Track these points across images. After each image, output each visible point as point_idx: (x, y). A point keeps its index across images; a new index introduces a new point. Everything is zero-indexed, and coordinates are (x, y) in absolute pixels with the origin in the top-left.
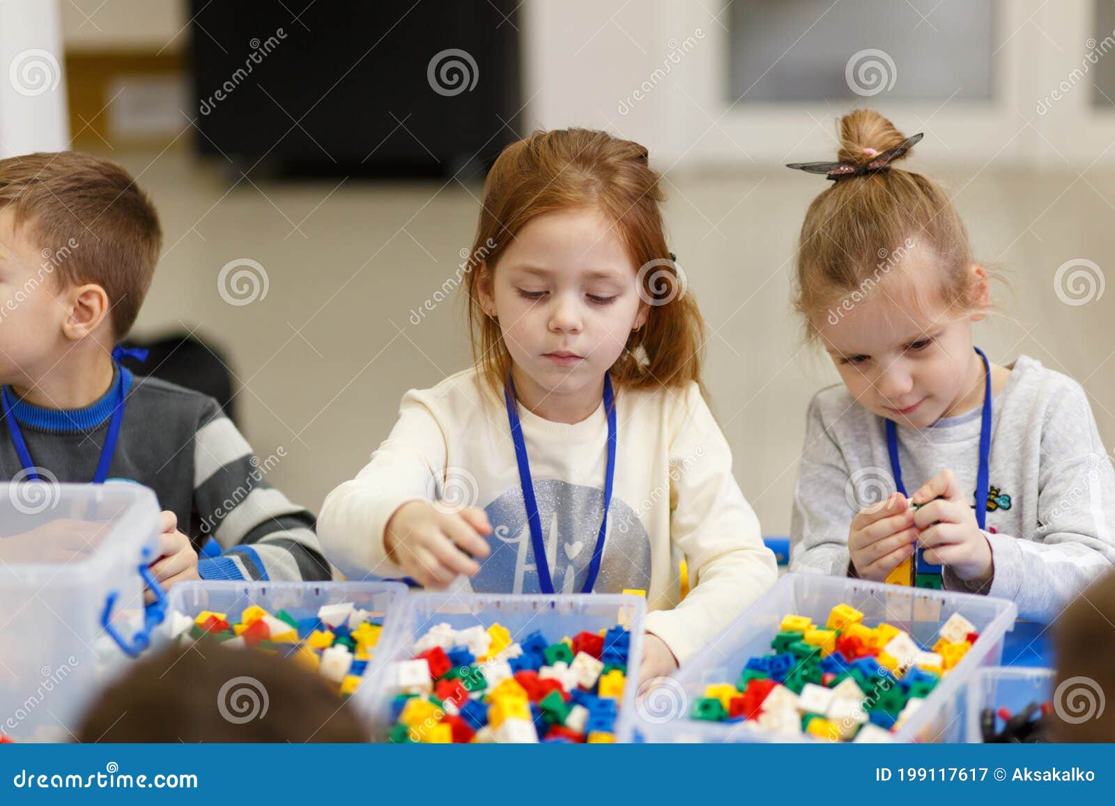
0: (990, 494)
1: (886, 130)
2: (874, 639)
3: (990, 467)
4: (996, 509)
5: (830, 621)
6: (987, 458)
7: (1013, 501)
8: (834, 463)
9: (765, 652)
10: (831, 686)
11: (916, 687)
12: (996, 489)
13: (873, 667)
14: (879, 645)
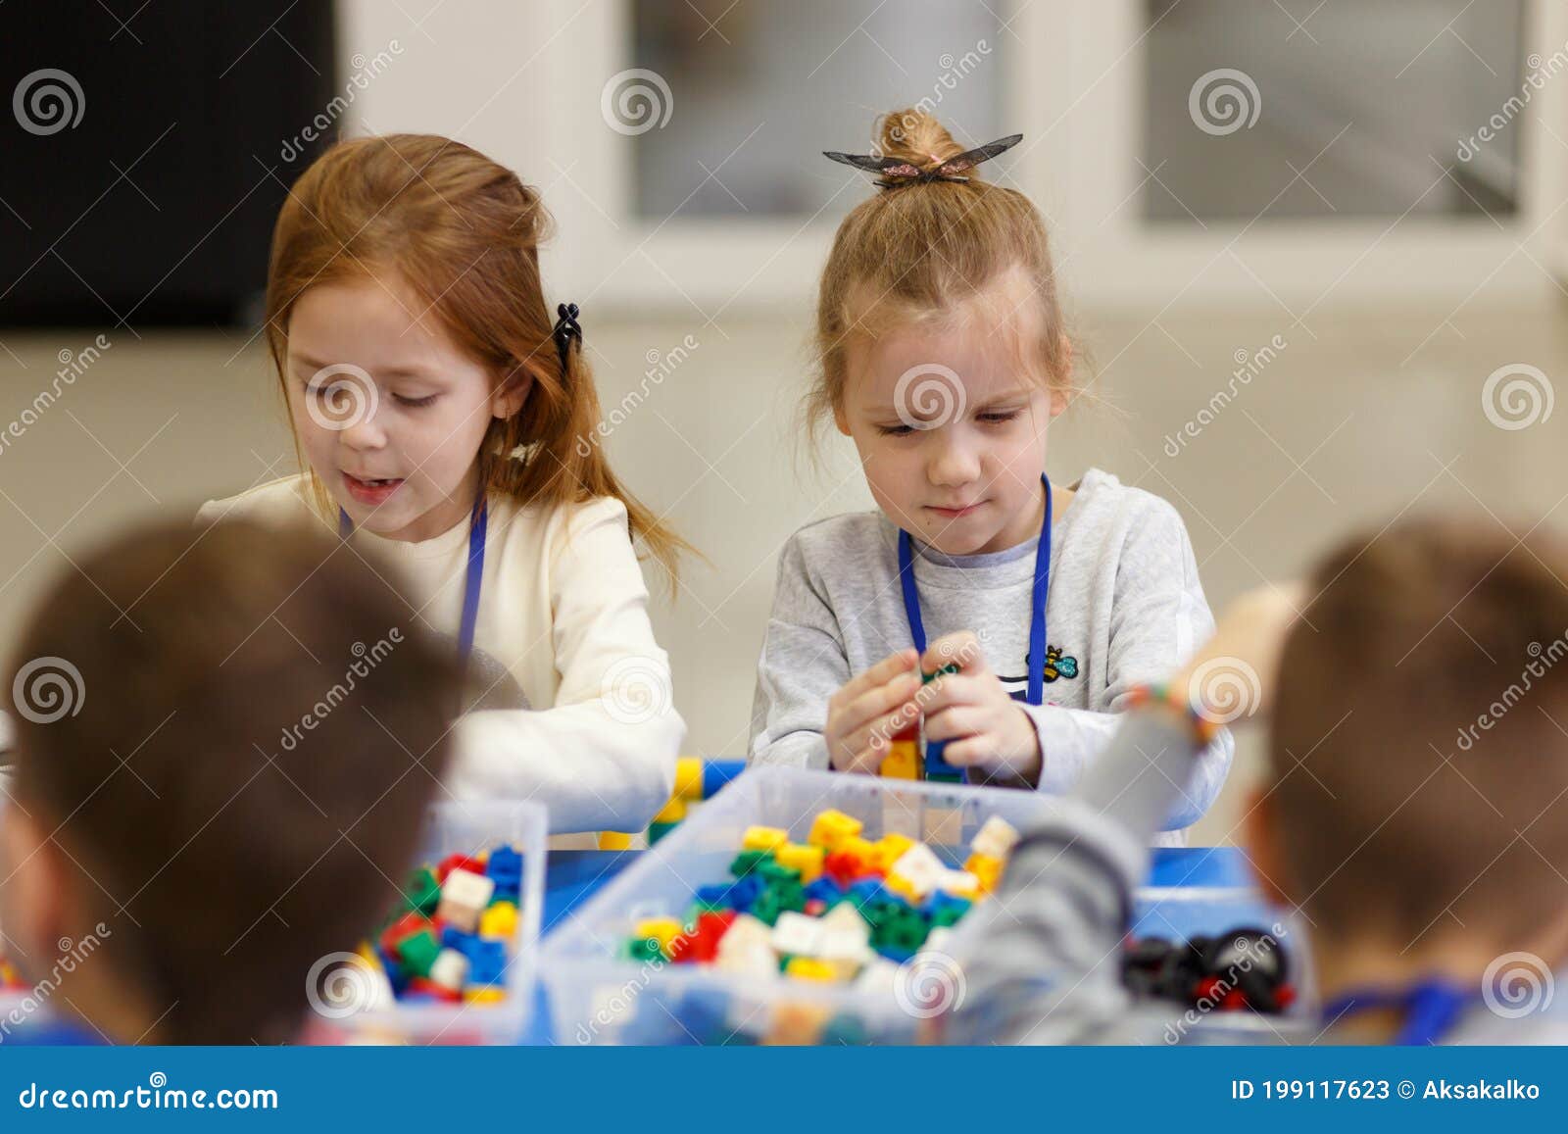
0: (1048, 657)
1: (944, 140)
2: (878, 857)
3: (1049, 619)
4: (1056, 677)
5: (815, 834)
6: (1044, 609)
7: (1081, 666)
8: (818, 624)
9: (720, 876)
10: (821, 916)
11: (942, 913)
12: (1056, 649)
13: (881, 892)
14: (885, 863)
